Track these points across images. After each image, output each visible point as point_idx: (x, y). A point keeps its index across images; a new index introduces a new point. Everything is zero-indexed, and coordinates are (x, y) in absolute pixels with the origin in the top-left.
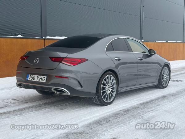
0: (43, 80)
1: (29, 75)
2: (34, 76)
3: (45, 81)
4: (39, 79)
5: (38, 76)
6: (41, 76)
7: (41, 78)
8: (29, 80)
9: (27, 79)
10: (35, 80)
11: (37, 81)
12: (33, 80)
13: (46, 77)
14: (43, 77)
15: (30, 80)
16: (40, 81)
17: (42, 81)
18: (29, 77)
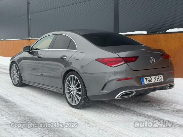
0: (161, 79)
1: (144, 78)
2: (149, 77)
3: (163, 80)
4: (156, 79)
5: (155, 77)
6: (158, 76)
7: (158, 78)
8: (145, 83)
9: (143, 83)
10: (153, 82)
11: (156, 82)
12: (150, 82)
13: (162, 76)
14: (159, 76)
15: (147, 83)
16: (159, 81)
17: (160, 81)
18: (145, 80)
